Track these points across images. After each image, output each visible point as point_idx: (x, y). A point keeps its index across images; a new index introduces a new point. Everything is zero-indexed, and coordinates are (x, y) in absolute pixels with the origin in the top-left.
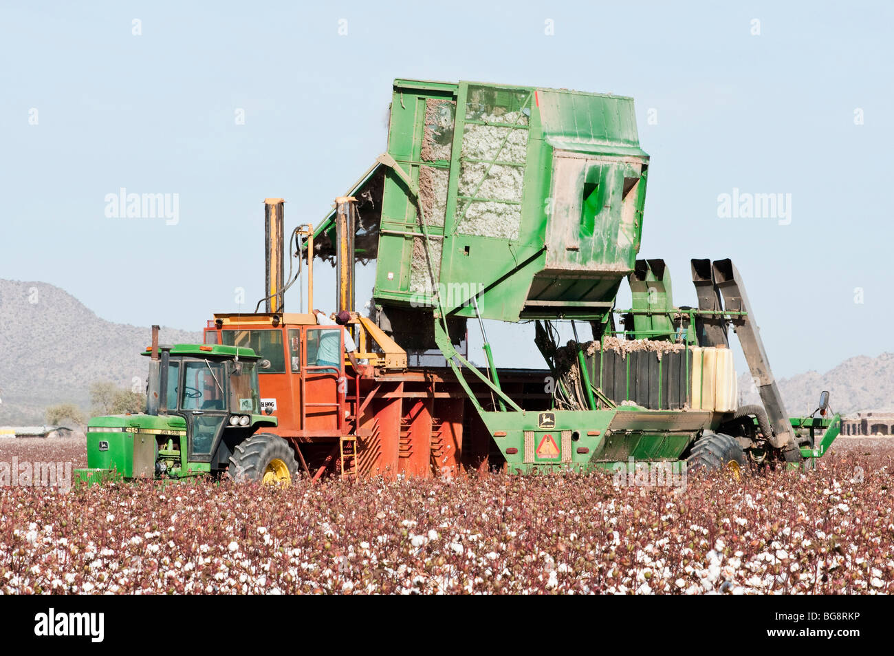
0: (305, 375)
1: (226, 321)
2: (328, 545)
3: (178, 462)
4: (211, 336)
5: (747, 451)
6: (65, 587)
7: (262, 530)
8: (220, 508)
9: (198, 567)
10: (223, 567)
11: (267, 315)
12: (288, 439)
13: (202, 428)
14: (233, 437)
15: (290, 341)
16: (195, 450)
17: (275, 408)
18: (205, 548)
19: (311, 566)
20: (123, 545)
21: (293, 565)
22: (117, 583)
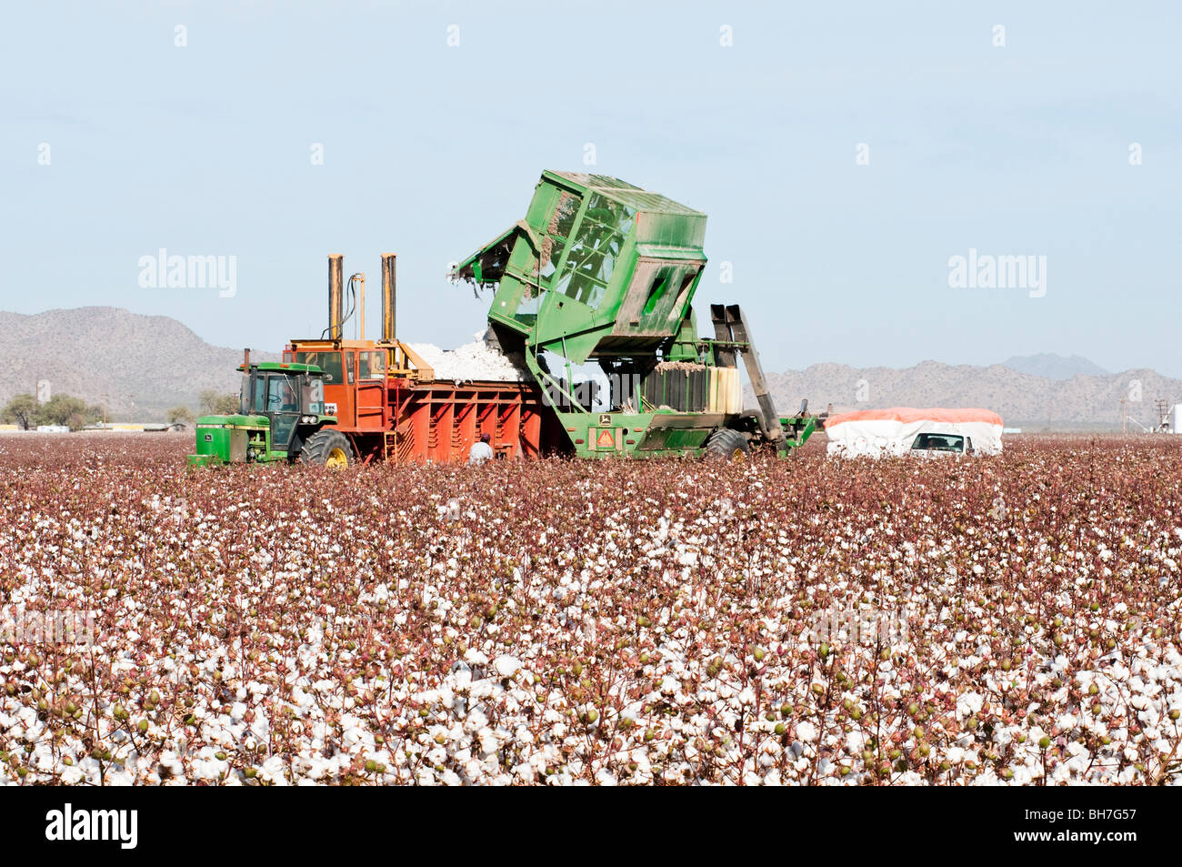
0: (358, 386)
1: (300, 346)
2: (375, 513)
3: (263, 450)
4: (289, 357)
5: (749, 442)
6: (179, 543)
7: (326, 501)
8: (295, 485)
9: (278, 529)
10: (297, 529)
11: (329, 341)
12: (345, 433)
13: (281, 424)
14: (304, 432)
15: (347, 359)
16: (277, 442)
17: (336, 410)
18: (283, 515)
19: (362, 529)
20: (222, 511)
21: (349, 527)
22: (218, 540)
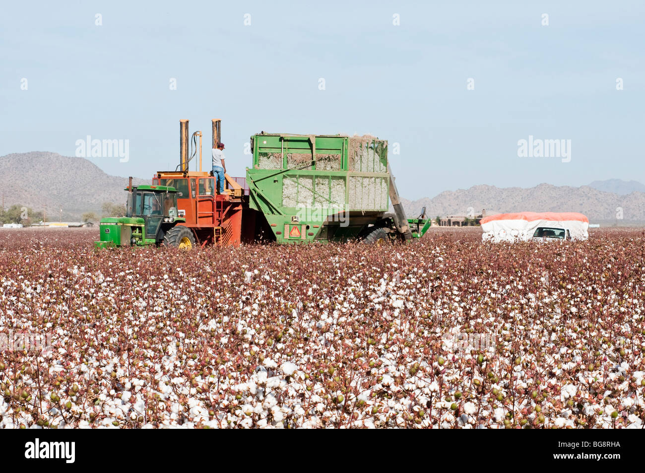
0: (198, 199)
1: (163, 175)
2: (208, 276)
3: (141, 238)
4: (156, 182)
5: (388, 234)
6: (90, 295)
7: (179, 269)
8: (160, 259)
9: (149, 286)
10: (161, 286)
11: (181, 172)
12: (190, 228)
13: (151, 222)
14: (166, 227)
15: (191, 183)
16: (149, 233)
17: (184, 214)
18: (153, 277)
19: (201, 286)
20: (116, 276)
21: (193, 285)
22: (113, 293)
